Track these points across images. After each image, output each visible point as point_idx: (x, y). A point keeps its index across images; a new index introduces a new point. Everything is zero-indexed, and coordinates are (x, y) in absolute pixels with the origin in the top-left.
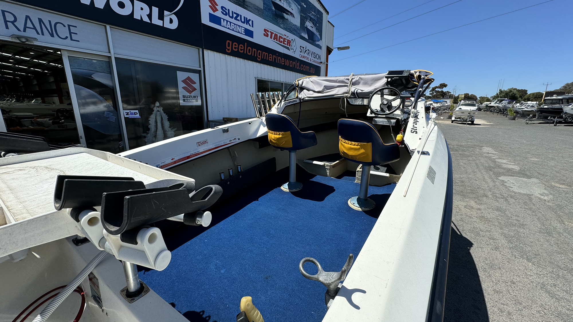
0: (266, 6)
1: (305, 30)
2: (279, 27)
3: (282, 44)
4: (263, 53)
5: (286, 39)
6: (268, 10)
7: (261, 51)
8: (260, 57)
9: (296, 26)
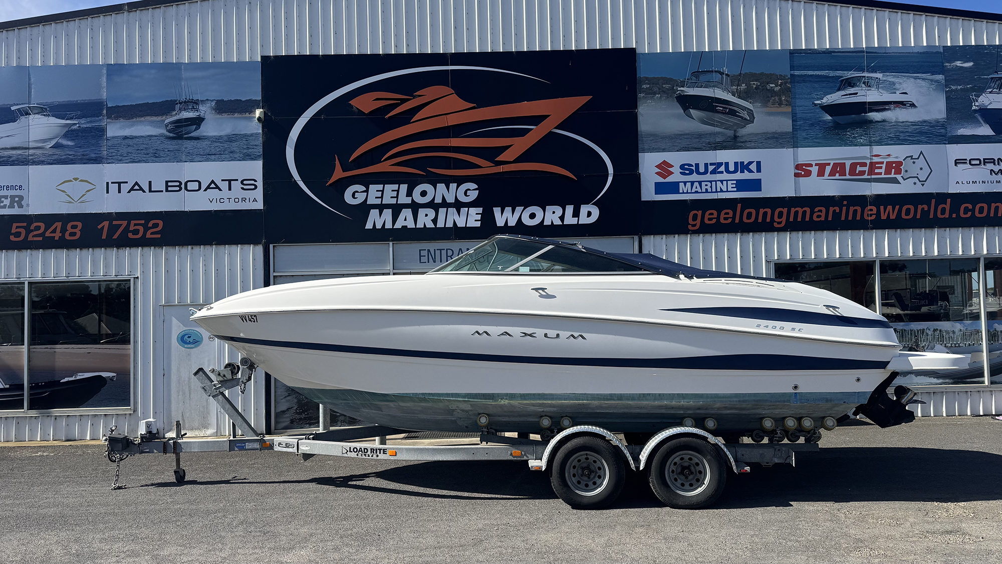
1: (975, 117)
3: (866, 176)
4: (793, 210)
5: (882, 163)
7: (786, 209)
8: (784, 219)
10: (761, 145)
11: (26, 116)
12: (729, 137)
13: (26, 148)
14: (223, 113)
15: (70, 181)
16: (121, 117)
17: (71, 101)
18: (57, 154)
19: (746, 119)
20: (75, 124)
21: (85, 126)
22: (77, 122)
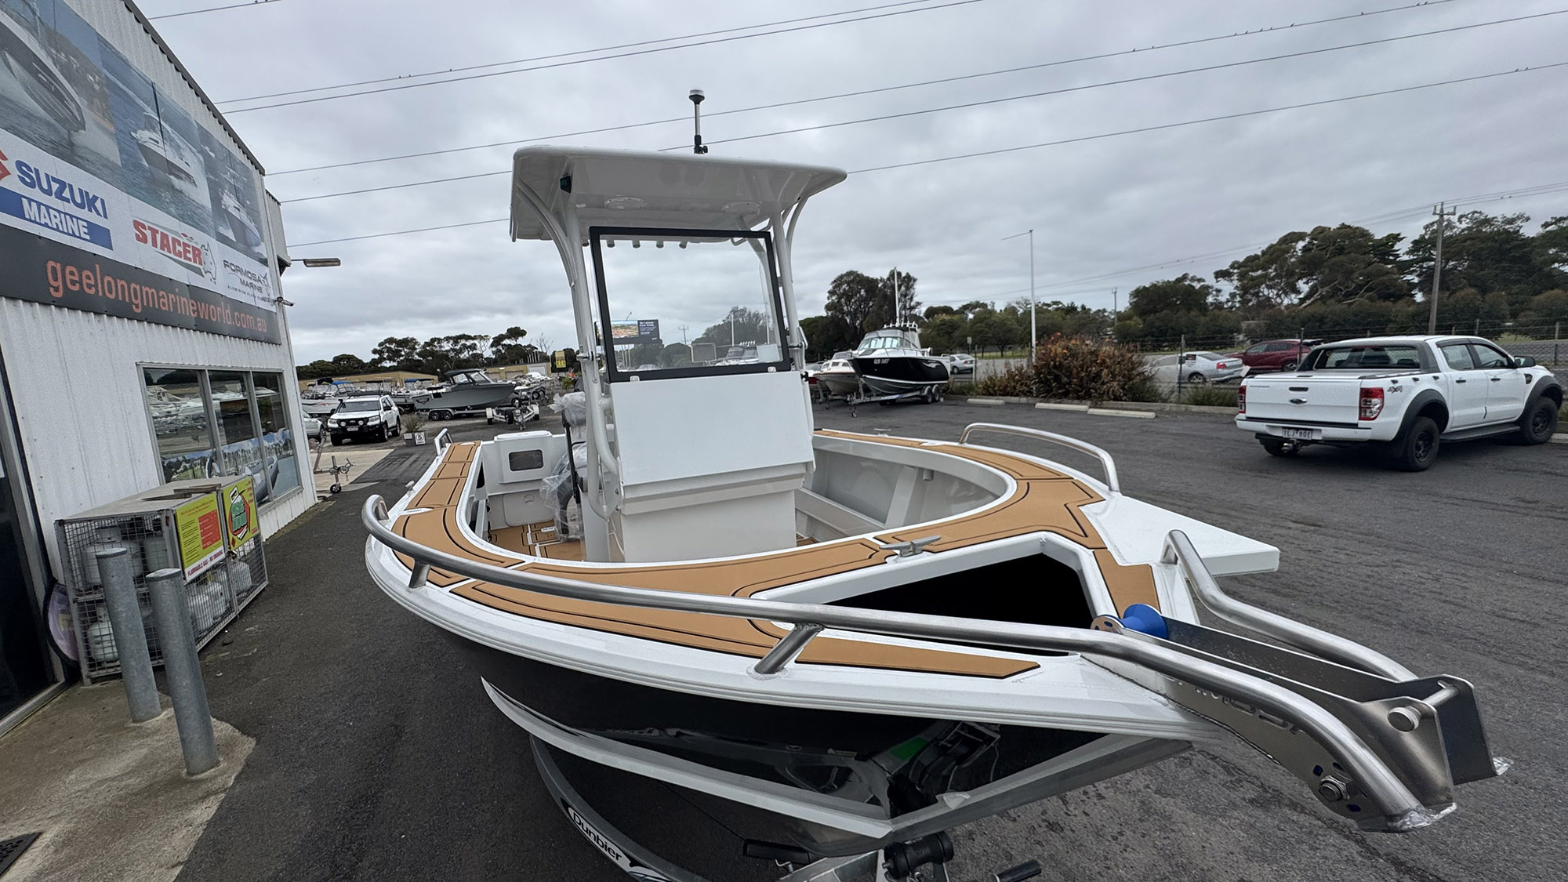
0: (124, 156)
1: (224, 218)
2: (168, 213)
3: (183, 260)
4: (144, 289)
5: (189, 246)
6: (132, 168)
7: (138, 286)
8: (139, 301)
9: (203, 207)
10: (98, 172)
12: (65, 139)
19: (77, 119)
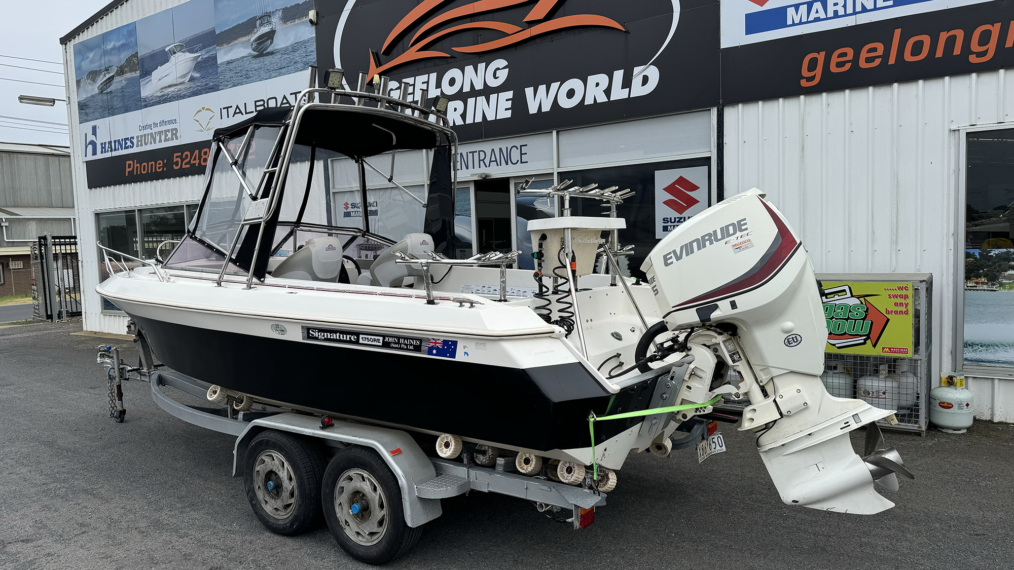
7: (998, 26)
8: (992, 46)
11: (174, 55)
13: (176, 85)
14: (287, 22)
15: (200, 111)
16: (224, 43)
17: (196, 35)
18: (192, 87)
20: (199, 56)
21: (205, 57)
22: (200, 54)
